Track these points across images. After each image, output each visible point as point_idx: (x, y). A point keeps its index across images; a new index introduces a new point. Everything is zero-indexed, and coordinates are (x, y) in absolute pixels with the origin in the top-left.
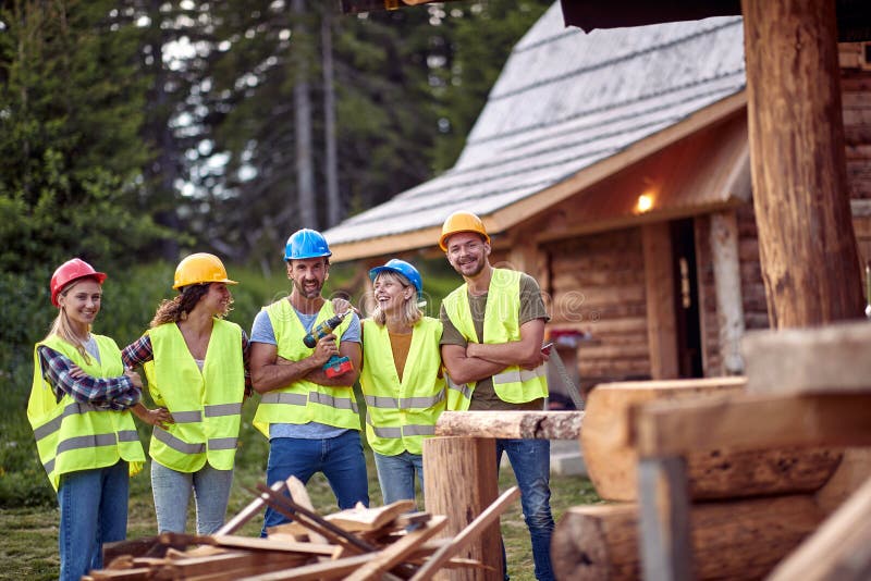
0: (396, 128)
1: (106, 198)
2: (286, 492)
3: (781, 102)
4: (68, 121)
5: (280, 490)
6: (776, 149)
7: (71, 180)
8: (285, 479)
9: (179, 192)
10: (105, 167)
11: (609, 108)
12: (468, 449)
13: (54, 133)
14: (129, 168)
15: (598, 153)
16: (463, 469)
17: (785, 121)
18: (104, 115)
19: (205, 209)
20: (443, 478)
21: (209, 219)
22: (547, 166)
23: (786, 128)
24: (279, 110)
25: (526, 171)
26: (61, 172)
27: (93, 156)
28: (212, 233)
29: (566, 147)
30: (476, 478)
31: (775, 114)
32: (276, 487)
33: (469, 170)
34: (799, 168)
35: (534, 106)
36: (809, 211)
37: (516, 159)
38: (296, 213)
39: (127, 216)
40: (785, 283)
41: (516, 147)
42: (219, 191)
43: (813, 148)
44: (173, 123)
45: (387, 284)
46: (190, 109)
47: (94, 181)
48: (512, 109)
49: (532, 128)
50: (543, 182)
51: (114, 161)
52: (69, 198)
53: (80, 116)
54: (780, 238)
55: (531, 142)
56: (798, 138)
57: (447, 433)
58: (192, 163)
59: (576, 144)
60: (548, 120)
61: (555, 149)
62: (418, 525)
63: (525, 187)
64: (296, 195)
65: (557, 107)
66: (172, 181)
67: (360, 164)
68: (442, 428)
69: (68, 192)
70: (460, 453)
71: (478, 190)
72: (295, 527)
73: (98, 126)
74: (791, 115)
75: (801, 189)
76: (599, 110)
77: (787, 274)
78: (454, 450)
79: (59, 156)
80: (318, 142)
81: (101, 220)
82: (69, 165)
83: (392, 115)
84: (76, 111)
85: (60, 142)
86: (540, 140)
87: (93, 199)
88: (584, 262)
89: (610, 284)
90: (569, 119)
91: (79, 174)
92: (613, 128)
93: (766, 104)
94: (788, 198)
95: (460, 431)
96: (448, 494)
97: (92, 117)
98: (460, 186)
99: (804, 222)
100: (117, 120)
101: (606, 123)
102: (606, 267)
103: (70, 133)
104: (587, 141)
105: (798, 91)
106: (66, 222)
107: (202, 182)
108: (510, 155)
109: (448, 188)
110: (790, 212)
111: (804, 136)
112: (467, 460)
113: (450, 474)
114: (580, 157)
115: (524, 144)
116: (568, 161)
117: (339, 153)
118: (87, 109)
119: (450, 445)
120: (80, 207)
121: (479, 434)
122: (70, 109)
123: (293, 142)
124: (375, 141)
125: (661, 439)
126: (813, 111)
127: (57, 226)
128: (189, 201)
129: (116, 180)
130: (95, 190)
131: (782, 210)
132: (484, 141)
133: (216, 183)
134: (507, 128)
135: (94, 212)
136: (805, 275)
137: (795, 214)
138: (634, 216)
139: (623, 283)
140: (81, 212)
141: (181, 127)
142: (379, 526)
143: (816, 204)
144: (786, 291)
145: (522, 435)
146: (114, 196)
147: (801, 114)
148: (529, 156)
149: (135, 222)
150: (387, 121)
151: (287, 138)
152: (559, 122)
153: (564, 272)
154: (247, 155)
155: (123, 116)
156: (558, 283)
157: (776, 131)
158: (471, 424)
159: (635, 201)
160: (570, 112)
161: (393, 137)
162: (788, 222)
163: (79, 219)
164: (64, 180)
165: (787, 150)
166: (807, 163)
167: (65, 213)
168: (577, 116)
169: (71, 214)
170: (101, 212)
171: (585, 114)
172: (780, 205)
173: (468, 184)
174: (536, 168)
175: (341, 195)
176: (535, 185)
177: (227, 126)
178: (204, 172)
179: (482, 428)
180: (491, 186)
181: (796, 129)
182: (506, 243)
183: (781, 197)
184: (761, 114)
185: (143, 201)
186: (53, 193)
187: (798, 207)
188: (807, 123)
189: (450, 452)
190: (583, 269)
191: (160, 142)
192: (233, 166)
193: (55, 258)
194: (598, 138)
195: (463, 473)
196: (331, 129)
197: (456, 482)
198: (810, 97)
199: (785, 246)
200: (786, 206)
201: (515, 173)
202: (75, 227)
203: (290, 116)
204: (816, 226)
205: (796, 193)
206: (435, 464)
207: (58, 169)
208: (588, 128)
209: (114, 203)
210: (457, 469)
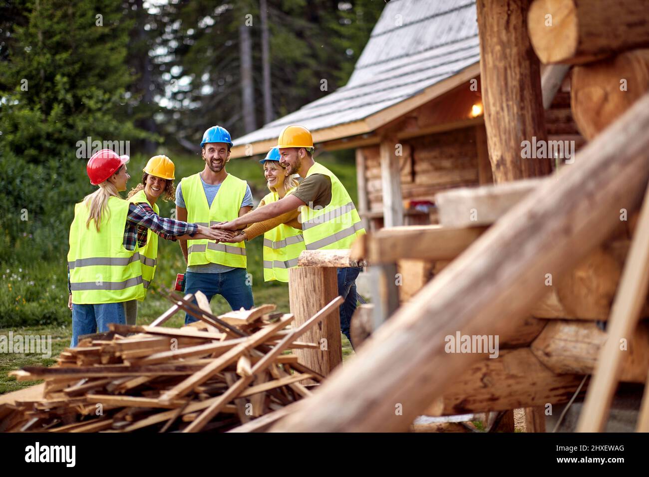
0: (314, 56)
1: (99, 109)
2: (194, 301)
3: (498, 48)
4: (71, 54)
5: (189, 299)
6: (495, 78)
7: (74, 96)
8: (194, 293)
9: (157, 104)
10: (98, 88)
11: (454, 42)
12: (318, 275)
13: (62, 63)
14: (116, 88)
15: (440, 75)
16: (314, 287)
17: (501, 60)
18: (98, 48)
19: (176, 116)
20: (301, 294)
21: (179, 125)
22: (406, 85)
23: (501, 65)
24: (229, 43)
25: (392, 88)
26: (67, 91)
27: (92, 79)
28: (182, 134)
29: (421, 70)
30: (323, 294)
31: (495, 56)
32: (187, 297)
33: (354, 88)
34: (509, 90)
35: (401, 42)
36: (516, 117)
37: (387, 79)
38: (241, 119)
39: (115, 123)
40: (501, 162)
41: (388, 71)
42: (186, 103)
43: (518, 77)
44: (151, 54)
45: (273, 169)
46: (165, 43)
47: (90, 98)
48: (387, 44)
49: (401, 57)
50: (401, 96)
51: (106, 83)
52: (73, 110)
53: (81, 50)
54: (498, 134)
55: (399, 67)
56: (509, 72)
57: (305, 265)
58: (168, 82)
59: (428, 69)
60: (411, 52)
61: (413, 72)
62: (275, 319)
63: (389, 100)
64: (241, 106)
65: (418, 41)
66: (152, 96)
67: (288, 82)
68: (302, 261)
69: (72, 105)
70: (312, 277)
71: (358, 102)
72: (201, 324)
73: (93, 57)
74: (504, 56)
75: (510, 103)
76: (447, 44)
77: (502, 157)
78: (308, 275)
79: (65, 79)
80: (257, 67)
81: (96, 125)
82: (73, 86)
83: (311, 46)
84: (77, 47)
85: (67, 69)
86: (404, 66)
87: (90, 111)
88: (435, 153)
89: (455, 167)
90: (426, 50)
91: (80, 93)
92: (453, 57)
93: (489, 49)
94: (502, 109)
95: (313, 263)
96: (305, 305)
97: (89, 51)
98: (346, 99)
99: (512, 124)
100: (107, 53)
101: (450, 53)
102: (451, 156)
103: (73, 63)
104: (435, 67)
105: (509, 41)
106: (71, 127)
107: (174, 96)
108: (383, 76)
109: (339, 101)
110: (504, 118)
111: (513, 69)
112: (317, 282)
113: (306, 291)
114: (428, 78)
115: (393, 69)
116: (420, 81)
117: (273, 75)
118: (86, 44)
119: (306, 272)
120: (81, 116)
121: (324, 265)
122: (74, 45)
123: (239, 67)
124: (299, 65)
125: (382, 253)
126: (518, 54)
127: (64, 130)
128: (164, 110)
129: (107, 96)
130: (91, 103)
131: (499, 116)
132: (367, 66)
133: (185, 98)
134: (383, 57)
135: (91, 119)
136: (513, 158)
137: (507, 120)
138: (468, 119)
139: (463, 167)
140: (81, 120)
141: (158, 56)
142: (251, 321)
143: (520, 113)
144: (502, 168)
145: (350, 264)
146: (105, 107)
147: (511, 56)
148: (396, 77)
149: (120, 127)
150: (307, 51)
151: (235, 64)
152: (420, 52)
153: (422, 160)
154: (205, 77)
155: (112, 49)
156: (418, 168)
157: (495, 66)
158: (320, 259)
159: (469, 109)
160: (427, 46)
161: (312, 62)
162: (502, 124)
163: (80, 125)
164: (69, 97)
165: (502, 78)
166: (514, 86)
167: (71, 121)
168: (431, 48)
169: (74, 121)
170: (96, 120)
171: (437, 47)
172: (498, 113)
173: (352, 98)
174: (399, 86)
175: (274, 105)
176: (396, 98)
177: (190, 55)
178: (175, 89)
179: (326, 260)
180: (367, 99)
181: (508, 65)
182: (376, 140)
183: (498, 108)
184: (486, 56)
185: (130, 111)
186: (61, 106)
187: (509, 115)
188: (514, 61)
189: (306, 277)
190: (435, 158)
191: (142, 68)
192: (196, 85)
193: (63, 153)
194: (442, 64)
195: (315, 290)
196: (266, 56)
197: (310, 296)
198: (516, 45)
199: (501, 140)
200: (501, 114)
201: (384, 90)
202: (77, 131)
203: (236, 47)
204: (520, 127)
205: (508, 106)
206: (296, 285)
207: (65, 89)
208: (437, 57)
209: (105, 113)
210: (310, 288)
